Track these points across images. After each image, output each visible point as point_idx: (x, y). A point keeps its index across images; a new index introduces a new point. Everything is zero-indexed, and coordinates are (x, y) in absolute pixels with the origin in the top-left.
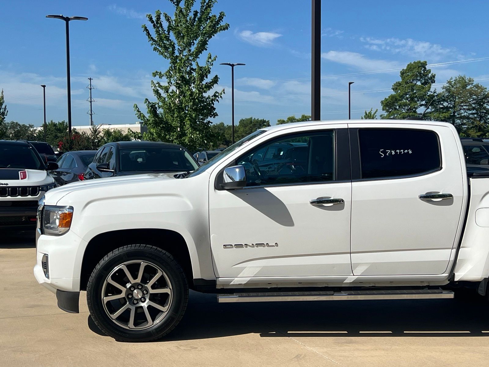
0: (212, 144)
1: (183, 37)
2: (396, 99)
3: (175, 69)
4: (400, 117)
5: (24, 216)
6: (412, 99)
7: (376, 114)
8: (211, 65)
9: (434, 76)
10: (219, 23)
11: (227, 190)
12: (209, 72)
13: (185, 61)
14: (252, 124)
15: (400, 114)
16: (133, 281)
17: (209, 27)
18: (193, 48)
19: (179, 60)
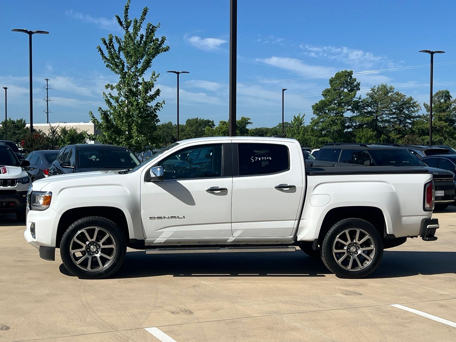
0: (155, 145)
1: (131, 56)
2: (325, 104)
3: (124, 83)
4: (328, 120)
5: (4, 202)
6: (340, 104)
7: (303, 118)
8: (154, 81)
9: (359, 84)
10: (161, 46)
11: (153, 182)
12: (153, 86)
13: (132, 77)
14: (198, 124)
15: (328, 118)
16: (90, 240)
17: (152, 49)
18: (139, 66)
19: (128, 76)
